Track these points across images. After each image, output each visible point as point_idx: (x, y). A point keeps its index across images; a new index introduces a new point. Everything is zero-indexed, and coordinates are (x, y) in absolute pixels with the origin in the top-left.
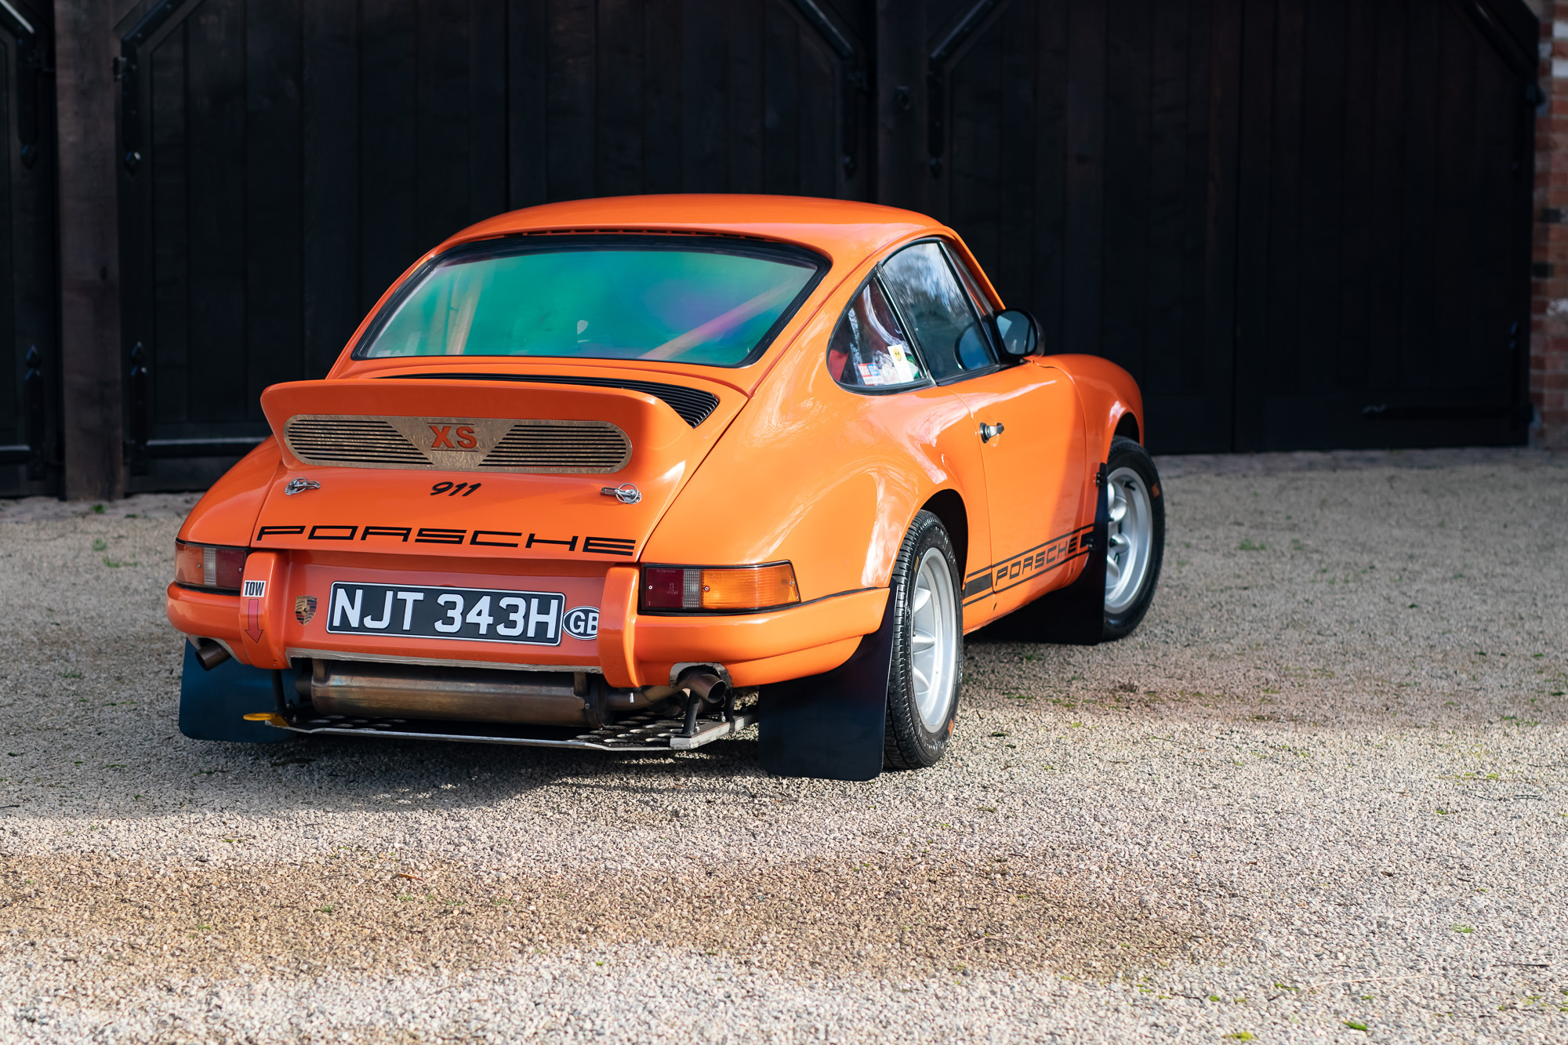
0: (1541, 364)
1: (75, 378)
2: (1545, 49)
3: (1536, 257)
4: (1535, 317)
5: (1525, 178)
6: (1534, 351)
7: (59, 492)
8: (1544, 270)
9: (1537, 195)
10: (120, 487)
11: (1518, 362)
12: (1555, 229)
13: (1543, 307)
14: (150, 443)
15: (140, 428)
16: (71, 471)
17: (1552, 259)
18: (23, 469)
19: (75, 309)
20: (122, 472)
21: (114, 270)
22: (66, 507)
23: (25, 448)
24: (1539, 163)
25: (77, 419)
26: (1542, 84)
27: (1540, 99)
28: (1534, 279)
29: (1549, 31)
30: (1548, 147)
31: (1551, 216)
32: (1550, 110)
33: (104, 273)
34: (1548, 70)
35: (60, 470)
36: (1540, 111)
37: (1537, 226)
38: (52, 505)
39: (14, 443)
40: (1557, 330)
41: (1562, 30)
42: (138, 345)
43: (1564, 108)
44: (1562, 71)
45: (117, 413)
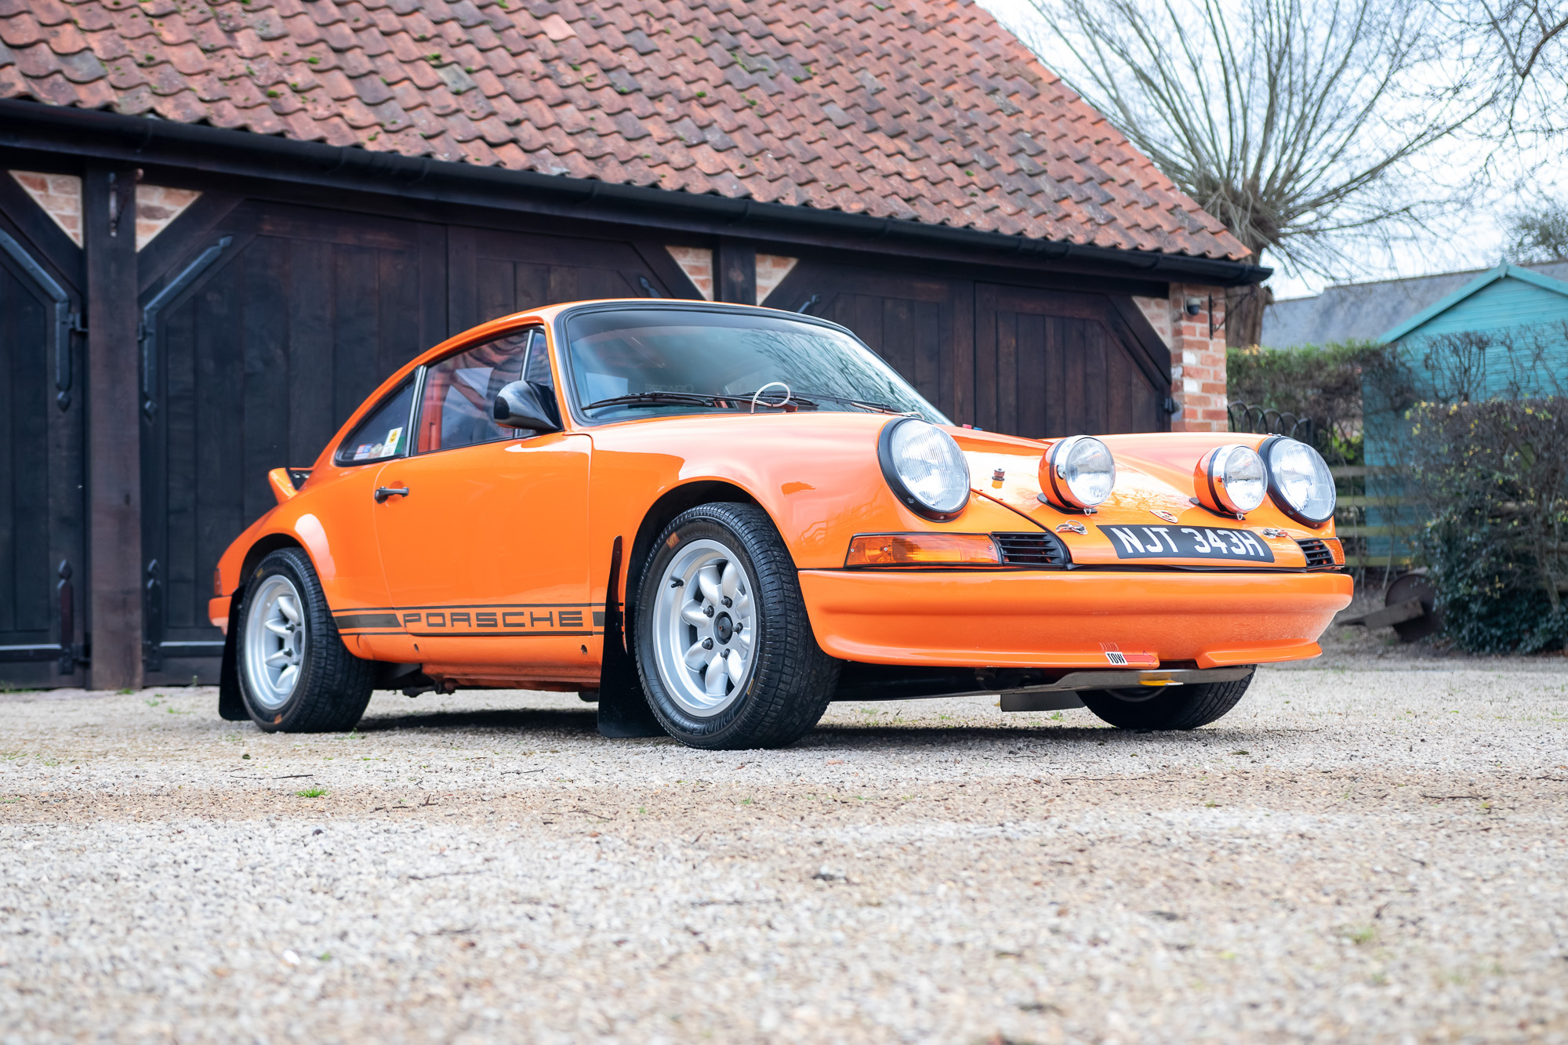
1: (101, 586)
2: (1176, 373)
7: (86, 684)
10: (138, 680)
14: (164, 644)
15: (155, 629)
16: (97, 666)
18: (54, 665)
19: (102, 529)
20: (140, 668)
21: (136, 498)
22: (93, 695)
23: (57, 646)
25: (103, 622)
26: (1175, 397)
27: (1174, 409)
29: (1180, 359)
32: (1184, 415)
33: (127, 499)
34: (1180, 387)
35: (86, 665)
36: (1175, 417)
38: (82, 693)
39: (47, 642)
41: (1189, 358)
42: (153, 562)
43: (1194, 414)
44: (1191, 387)
45: (137, 617)
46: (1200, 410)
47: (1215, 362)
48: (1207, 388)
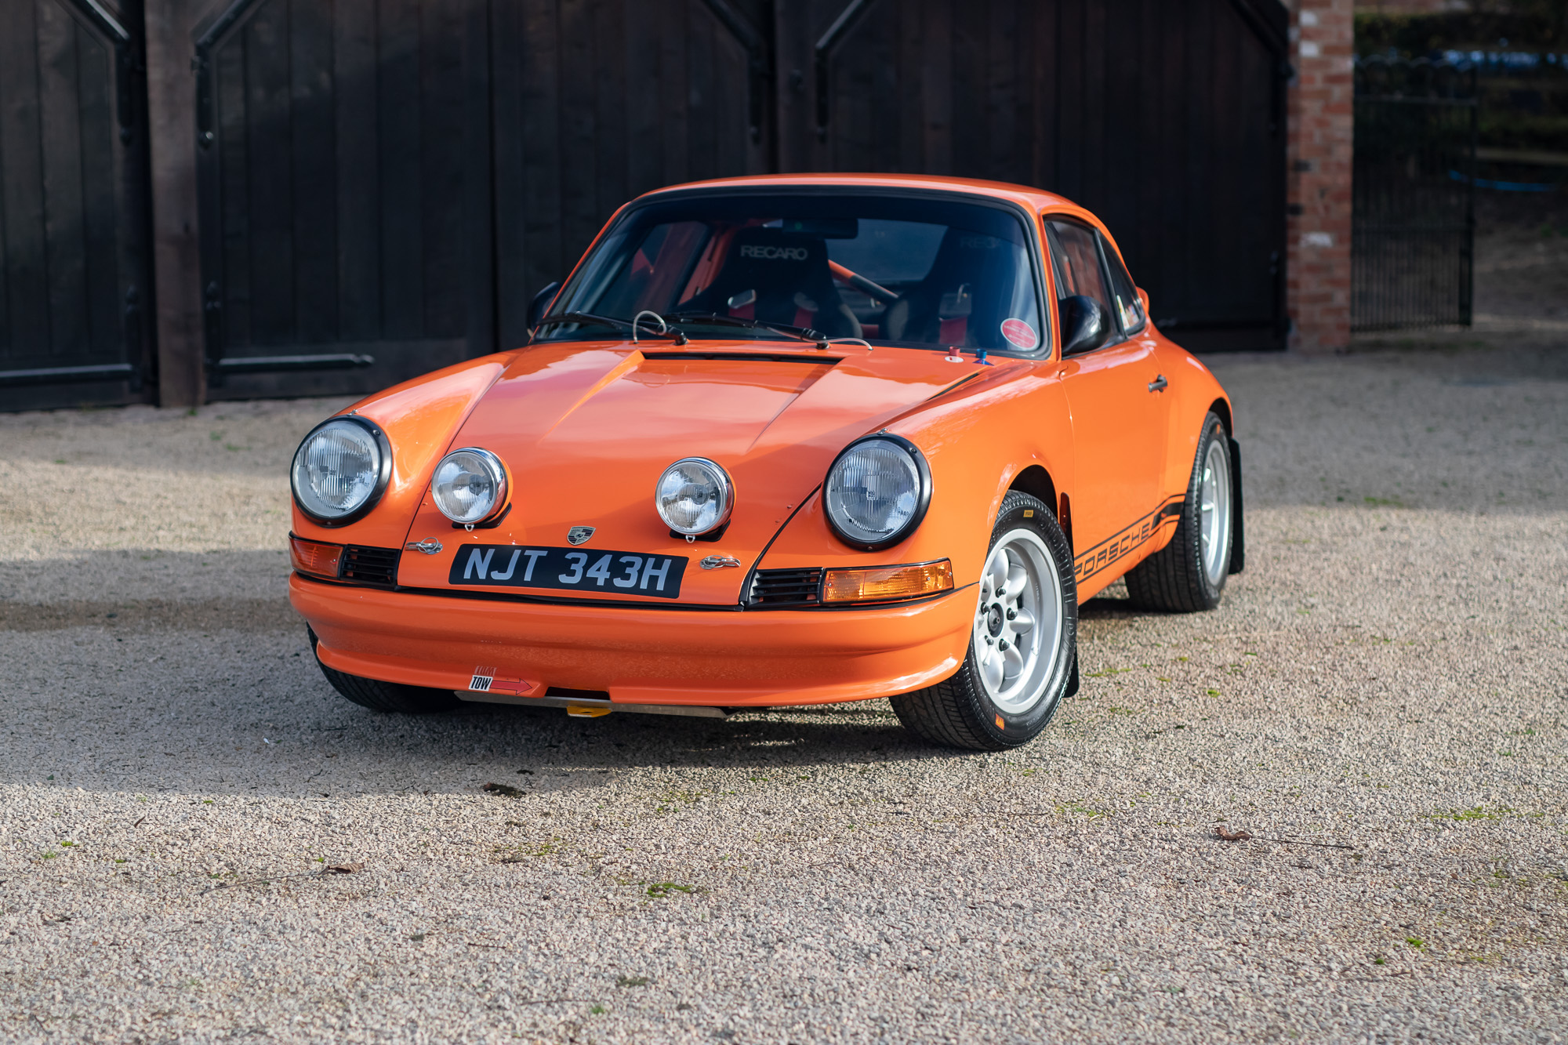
0: (1296, 285)
1: (167, 312)
2: (1293, 34)
3: (1291, 200)
4: (1291, 248)
5: (1279, 136)
6: (1291, 275)
7: (155, 401)
8: (1297, 210)
9: (1291, 151)
10: (202, 396)
11: (1277, 284)
12: (1305, 178)
13: (1296, 240)
14: (223, 362)
15: (215, 350)
16: (166, 386)
17: (1303, 201)
18: (125, 384)
19: (166, 258)
20: (203, 385)
21: (194, 224)
22: (162, 412)
23: (126, 367)
24: (1291, 124)
25: (169, 343)
26: (1292, 61)
27: (1289, 73)
28: (1290, 218)
29: (1296, 19)
30: (1298, 111)
31: (1301, 166)
32: (1301, 82)
33: (187, 228)
34: (1296, 50)
35: (155, 384)
36: (1291, 83)
37: (1291, 175)
38: (151, 411)
39: (118, 362)
40: (1307, 257)
41: (1308, 18)
42: (212, 285)
43: (1311, 80)
44: (1309, 50)
45: (199, 338)
46: (1319, 76)
47: (1338, 20)
48: (1329, 50)
